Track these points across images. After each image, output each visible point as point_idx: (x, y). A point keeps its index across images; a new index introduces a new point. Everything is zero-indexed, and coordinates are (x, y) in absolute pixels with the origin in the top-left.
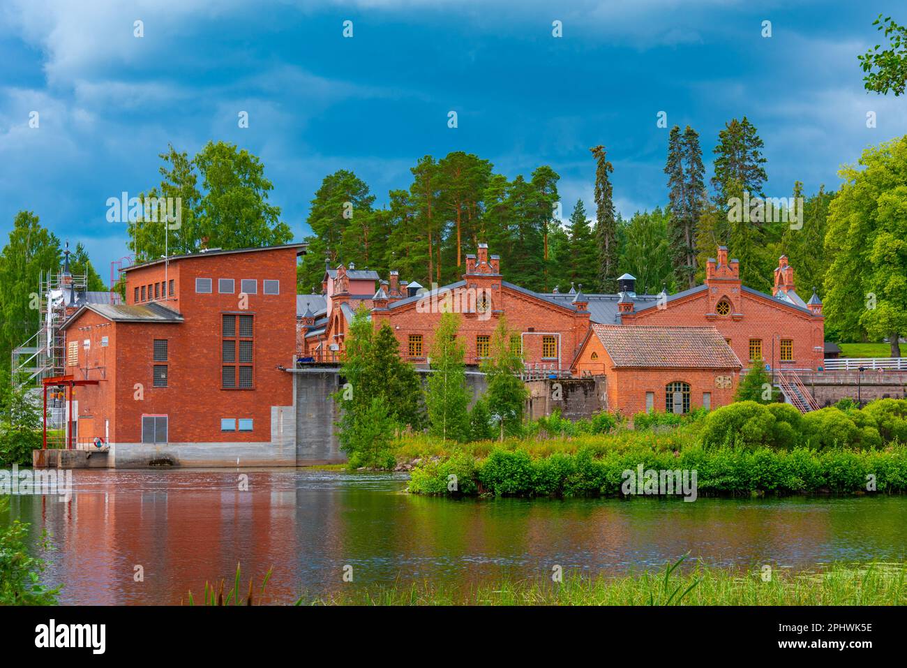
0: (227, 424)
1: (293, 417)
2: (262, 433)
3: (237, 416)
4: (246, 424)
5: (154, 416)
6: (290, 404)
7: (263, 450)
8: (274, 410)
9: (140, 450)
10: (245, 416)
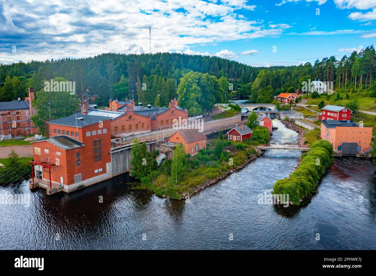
0: (96, 171)
1: (111, 165)
2: (104, 171)
3: (98, 169)
4: (101, 170)
5: (78, 175)
6: (110, 161)
7: (105, 176)
8: (107, 164)
9: (75, 186)
10: (100, 168)
